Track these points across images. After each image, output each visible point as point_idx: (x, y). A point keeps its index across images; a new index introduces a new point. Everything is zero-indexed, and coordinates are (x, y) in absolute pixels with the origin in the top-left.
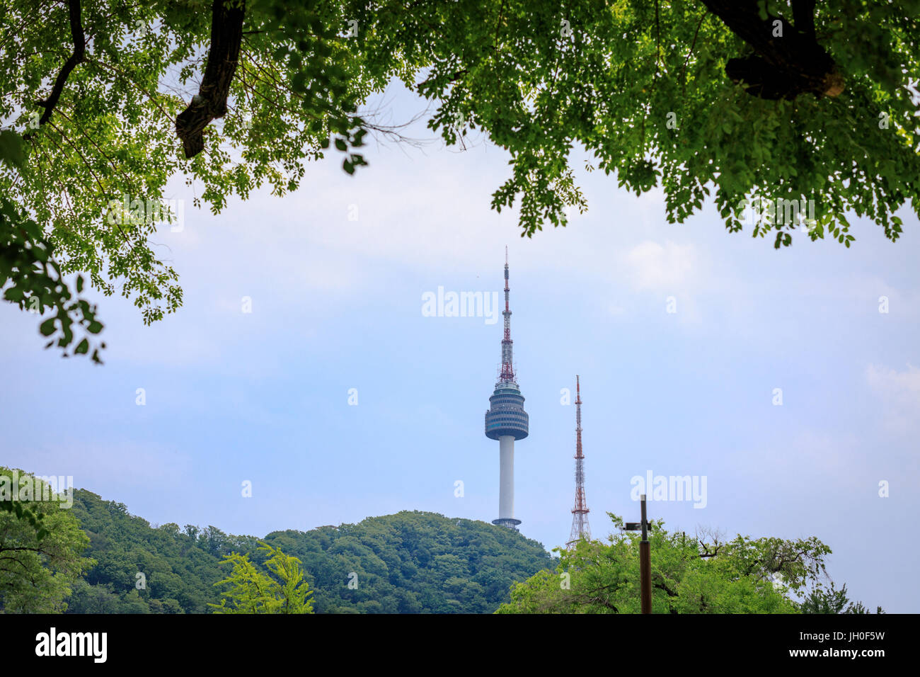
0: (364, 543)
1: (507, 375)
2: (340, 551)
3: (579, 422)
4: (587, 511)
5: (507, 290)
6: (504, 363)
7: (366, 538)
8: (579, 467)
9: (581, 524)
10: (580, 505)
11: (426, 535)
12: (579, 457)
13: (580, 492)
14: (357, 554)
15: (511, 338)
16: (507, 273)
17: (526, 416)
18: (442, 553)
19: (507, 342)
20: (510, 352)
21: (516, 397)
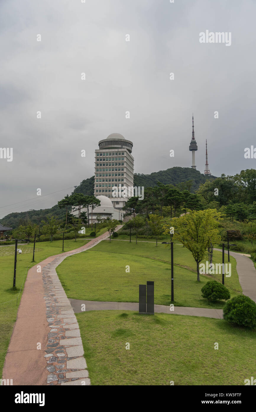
0: (167, 174)
1: (193, 139)
2: (163, 176)
3: (206, 148)
4: (208, 165)
5: (193, 122)
6: (193, 136)
7: (168, 173)
8: (207, 157)
9: (207, 167)
10: (207, 164)
11: (178, 171)
12: (207, 155)
13: (207, 161)
14: (166, 176)
15: (194, 131)
16: (193, 118)
17: (197, 146)
18: (181, 175)
19: (193, 132)
20: (194, 134)
21: (195, 143)
